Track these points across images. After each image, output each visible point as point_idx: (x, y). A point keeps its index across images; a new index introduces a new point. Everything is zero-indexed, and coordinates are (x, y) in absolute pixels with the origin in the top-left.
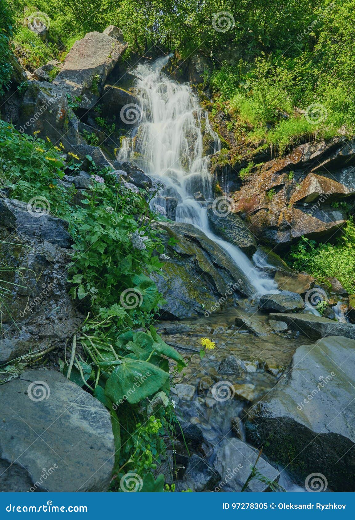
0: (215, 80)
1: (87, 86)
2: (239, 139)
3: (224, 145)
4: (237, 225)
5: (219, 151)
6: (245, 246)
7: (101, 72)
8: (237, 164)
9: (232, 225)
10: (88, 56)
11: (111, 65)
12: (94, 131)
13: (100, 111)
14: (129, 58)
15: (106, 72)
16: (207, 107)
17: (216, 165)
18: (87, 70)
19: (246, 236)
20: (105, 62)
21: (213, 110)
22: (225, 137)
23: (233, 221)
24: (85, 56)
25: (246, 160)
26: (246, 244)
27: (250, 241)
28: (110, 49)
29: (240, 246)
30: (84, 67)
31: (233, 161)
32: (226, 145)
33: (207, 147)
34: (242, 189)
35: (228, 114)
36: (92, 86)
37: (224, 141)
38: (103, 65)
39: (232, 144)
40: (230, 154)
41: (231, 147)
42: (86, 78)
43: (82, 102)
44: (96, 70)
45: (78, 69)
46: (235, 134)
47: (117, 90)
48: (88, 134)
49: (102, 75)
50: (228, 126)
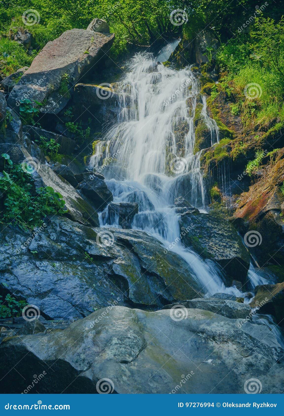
0: (222, 56)
1: (53, 88)
2: (247, 123)
3: (224, 134)
4: (220, 232)
5: (218, 143)
6: (225, 258)
7: (72, 70)
8: (240, 156)
9: (211, 233)
10: (59, 56)
11: (86, 62)
12: (54, 137)
13: (71, 114)
14: (125, 51)
15: (79, 70)
16: (205, 90)
17: (210, 160)
18: (54, 70)
19: (231, 245)
20: (79, 59)
21: (212, 93)
22: (228, 124)
23: (215, 228)
24: (55, 57)
25: (253, 148)
26: (227, 256)
27: (235, 251)
28: (88, 44)
29: (216, 258)
30: (51, 68)
31: (234, 153)
32: (229, 133)
33: (202, 140)
34: (251, 189)
35: (232, 94)
36: (60, 87)
37: (226, 128)
38: (75, 63)
39: (238, 132)
40: (230, 144)
41: (236, 135)
42: (52, 80)
43: (48, 106)
44: (66, 69)
45: (43, 71)
46: (241, 119)
47: (90, 87)
48: (47, 141)
49: (74, 74)
50: (233, 109)
